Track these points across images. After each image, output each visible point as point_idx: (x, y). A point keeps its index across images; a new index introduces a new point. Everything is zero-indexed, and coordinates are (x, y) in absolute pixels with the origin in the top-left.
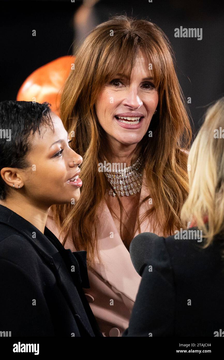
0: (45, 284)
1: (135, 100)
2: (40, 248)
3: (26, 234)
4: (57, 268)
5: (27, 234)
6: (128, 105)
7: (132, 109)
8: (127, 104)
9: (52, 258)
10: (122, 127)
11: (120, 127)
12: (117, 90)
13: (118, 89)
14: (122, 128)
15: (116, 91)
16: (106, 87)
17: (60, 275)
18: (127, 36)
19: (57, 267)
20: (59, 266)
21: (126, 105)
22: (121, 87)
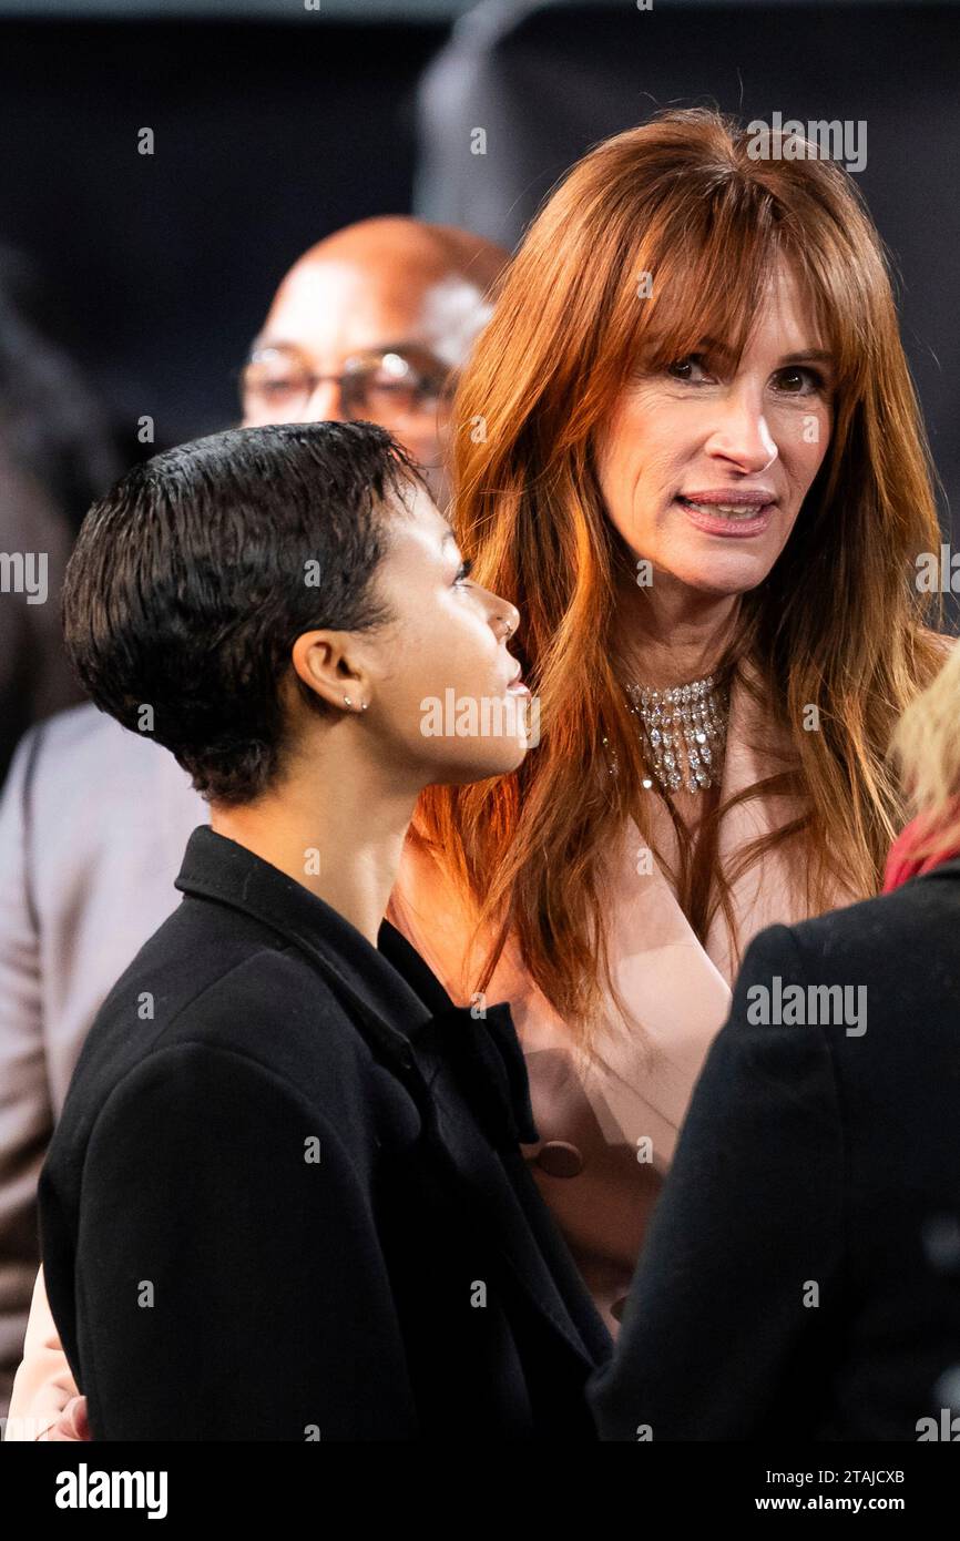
0: (379, 1145)
1: (755, 437)
2: (363, 1001)
3: (311, 948)
4: (427, 1080)
5: (315, 946)
6: (726, 455)
7: (742, 470)
8: (722, 454)
9: (407, 1040)
10: (699, 528)
11: (694, 529)
12: (681, 396)
13: (690, 390)
14: (700, 533)
15: (679, 398)
16: (641, 381)
17: (437, 1105)
18: (732, 194)
19: (427, 1075)
20: (432, 1073)
21: (719, 456)
22: (698, 384)
